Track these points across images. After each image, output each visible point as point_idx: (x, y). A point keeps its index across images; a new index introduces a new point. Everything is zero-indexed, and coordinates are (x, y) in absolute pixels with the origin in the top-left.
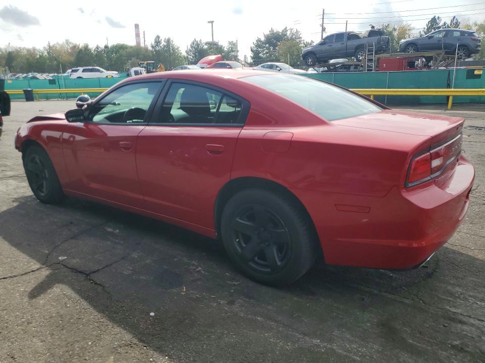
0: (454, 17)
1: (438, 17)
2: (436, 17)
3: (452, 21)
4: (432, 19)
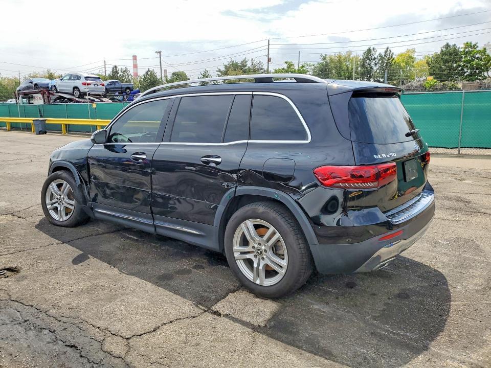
0: (388, 48)
1: (374, 49)
2: (371, 48)
3: (386, 52)
4: (367, 50)
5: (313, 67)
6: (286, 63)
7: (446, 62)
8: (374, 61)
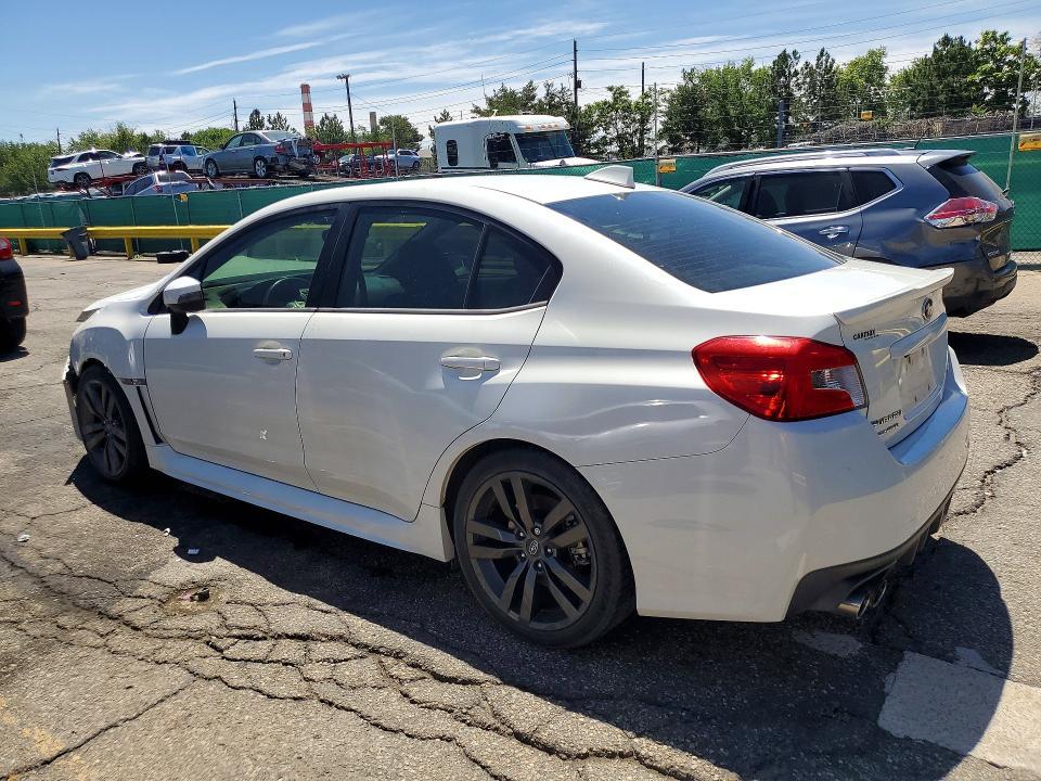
0: (823, 50)
2: (789, 52)
3: (819, 59)
4: (780, 55)
5: (668, 95)
6: (610, 89)
7: (943, 74)
8: (795, 79)
